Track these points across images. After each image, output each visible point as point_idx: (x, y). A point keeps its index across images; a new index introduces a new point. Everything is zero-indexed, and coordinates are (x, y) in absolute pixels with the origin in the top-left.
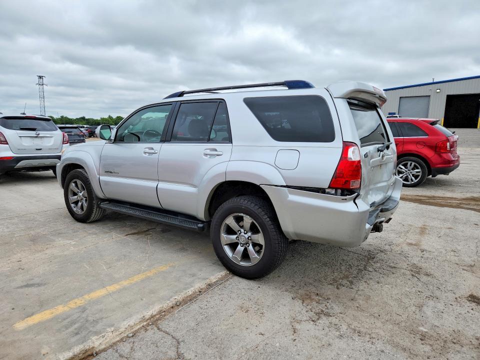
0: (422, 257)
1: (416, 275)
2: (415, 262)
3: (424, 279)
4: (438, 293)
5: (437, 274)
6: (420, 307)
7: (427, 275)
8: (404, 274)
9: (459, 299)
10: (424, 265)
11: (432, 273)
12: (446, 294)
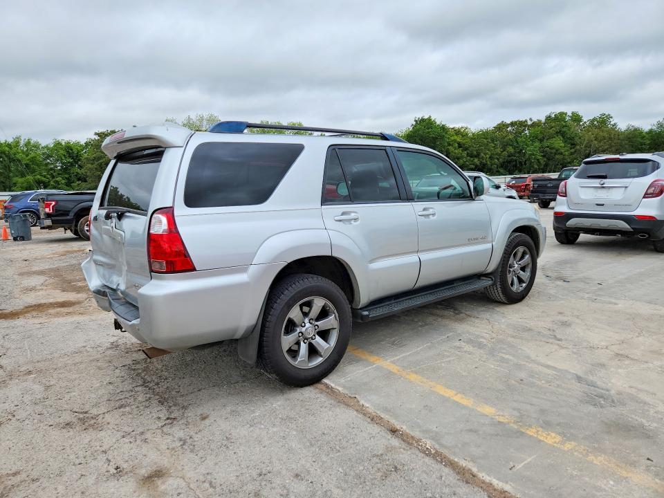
0: (105, 452)
1: (81, 416)
2: (102, 434)
3: (67, 417)
4: (39, 408)
5: (55, 434)
6: (47, 388)
7: (68, 425)
8: (96, 405)
9: (10, 417)
10: (86, 437)
11: (64, 430)
12: (28, 413)
